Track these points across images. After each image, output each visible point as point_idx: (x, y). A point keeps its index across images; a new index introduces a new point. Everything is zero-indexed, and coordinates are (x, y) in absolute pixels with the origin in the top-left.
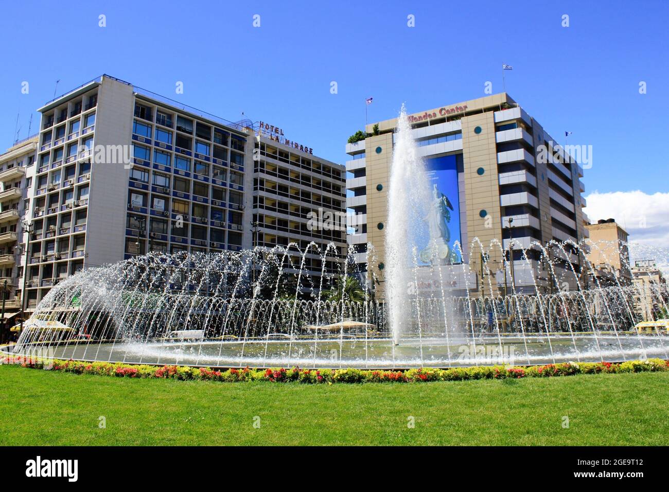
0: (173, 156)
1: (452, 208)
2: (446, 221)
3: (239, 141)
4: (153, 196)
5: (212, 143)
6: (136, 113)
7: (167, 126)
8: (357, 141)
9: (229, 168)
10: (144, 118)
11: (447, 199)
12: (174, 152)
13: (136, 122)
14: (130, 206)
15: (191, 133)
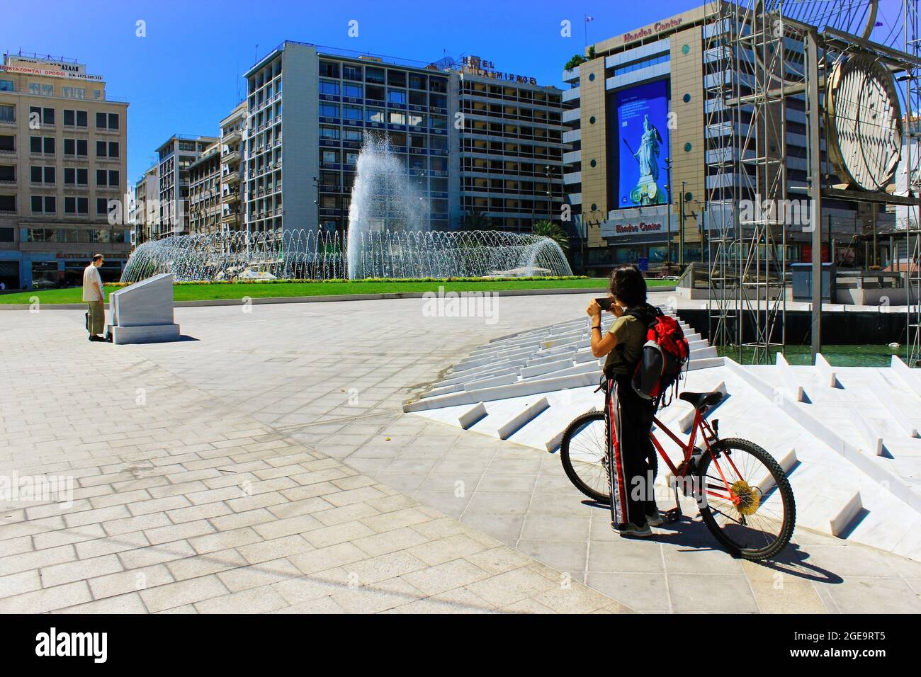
0: (364, 109)
1: (661, 142)
2: (656, 156)
3: (440, 82)
4: (345, 152)
5: (408, 89)
6: (322, 72)
7: (357, 80)
8: (573, 67)
9: (429, 113)
10: (331, 77)
11: (657, 130)
12: (364, 105)
13: (322, 81)
14: (322, 164)
15: (383, 83)
